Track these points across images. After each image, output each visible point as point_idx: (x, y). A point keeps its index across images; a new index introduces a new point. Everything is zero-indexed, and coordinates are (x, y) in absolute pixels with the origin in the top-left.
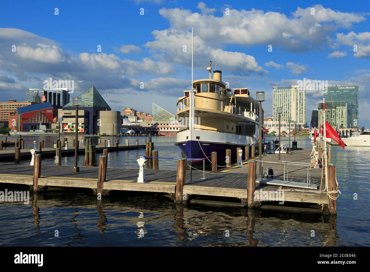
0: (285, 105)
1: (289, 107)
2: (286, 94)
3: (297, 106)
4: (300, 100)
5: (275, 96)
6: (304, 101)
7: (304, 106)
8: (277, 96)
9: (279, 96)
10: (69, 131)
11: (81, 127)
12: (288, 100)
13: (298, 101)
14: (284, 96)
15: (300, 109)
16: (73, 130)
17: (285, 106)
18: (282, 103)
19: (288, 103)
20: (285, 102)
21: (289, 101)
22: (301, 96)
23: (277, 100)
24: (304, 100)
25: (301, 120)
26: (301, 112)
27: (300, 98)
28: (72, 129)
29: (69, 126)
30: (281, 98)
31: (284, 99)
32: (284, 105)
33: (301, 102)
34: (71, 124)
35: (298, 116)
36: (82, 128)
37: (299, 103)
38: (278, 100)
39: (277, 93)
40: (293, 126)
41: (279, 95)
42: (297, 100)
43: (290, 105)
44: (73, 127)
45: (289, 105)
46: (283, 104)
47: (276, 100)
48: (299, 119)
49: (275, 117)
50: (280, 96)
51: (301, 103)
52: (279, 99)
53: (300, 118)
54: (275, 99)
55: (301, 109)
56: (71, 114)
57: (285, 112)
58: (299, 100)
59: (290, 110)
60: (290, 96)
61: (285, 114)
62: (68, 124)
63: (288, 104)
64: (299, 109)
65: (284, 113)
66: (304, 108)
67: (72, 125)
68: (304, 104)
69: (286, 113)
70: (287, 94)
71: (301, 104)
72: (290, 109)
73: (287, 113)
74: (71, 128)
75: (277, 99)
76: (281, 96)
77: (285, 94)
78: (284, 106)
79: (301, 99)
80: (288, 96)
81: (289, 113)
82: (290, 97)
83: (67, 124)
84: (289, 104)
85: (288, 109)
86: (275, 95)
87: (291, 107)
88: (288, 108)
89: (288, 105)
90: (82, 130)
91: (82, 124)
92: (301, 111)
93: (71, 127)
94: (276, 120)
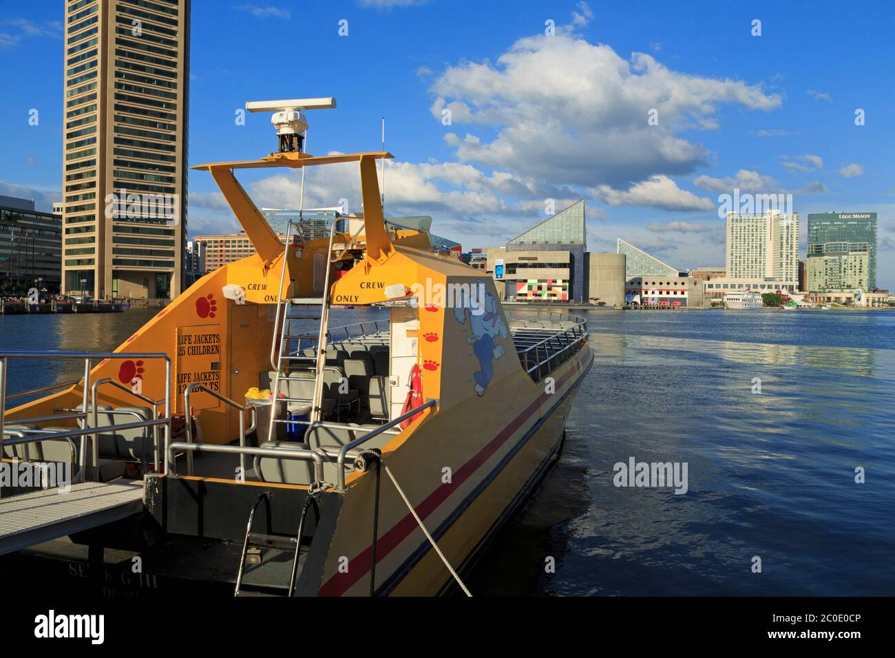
0: (754, 247)
1: (760, 252)
2: (756, 226)
3: (782, 248)
4: (788, 238)
5: (734, 230)
6: (795, 241)
7: (795, 249)
8: (739, 230)
9: (743, 230)
10: (530, 297)
11: (561, 288)
12: (758, 238)
13: (784, 241)
14: (752, 230)
15: (787, 255)
16: (540, 295)
17: (754, 250)
18: (748, 244)
19: (759, 243)
20: (753, 241)
21: (760, 239)
22: (790, 231)
23: (738, 238)
24: (795, 239)
25: (789, 277)
26: (789, 261)
27: (788, 234)
28: (539, 292)
29: (531, 286)
30: (747, 233)
31: (753, 235)
32: (752, 246)
33: (789, 241)
34: (536, 281)
35: (784, 268)
36: (564, 290)
37: (785, 244)
38: (740, 236)
39: (739, 224)
41: (743, 228)
42: (782, 238)
43: (763, 247)
44: (540, 288)
45: (761, 248)
46: (750, 245)
47: (736, 237)
48: (784, 274)
49: (734, 269)
50: (745, 229)
51: (790, 244)
52: (742, 235)
53: (787, 273)
54: (734, 235)
55: (789, 256)
56: (536, 259)
57: (754, 260)
58: (785, 239)
59: (762, 257)
60: (763, 230)
61: (754, 264)
62: (528, 281)
63: (758, 245)
64: (784, 256)
65: (752, 262)
66: (794, 254)
67: (540, 284)
68: (794, 246)
69: (756, 263)
70: (759, 226)
71: (789, 246)
72: (762, 255)
73: (758, 262)
74: (537, 289)
75: (738, 235)
76: (747, 230)
77: (753, 226)
78: (752, 248)
79: (789, 236)
80: (758, 230)
81: (760, 262)
82: (763, 233)
83: (525, 281)
84: (761, 245)
85: (758, 255)
86: (735, 228)
87: (764, 251)
88: (758, 252)
89: (758, 247)
90: (564, 295)
91: (564, 281)
92: (789, 259)
93: (535, 288)
94: (736, 276)
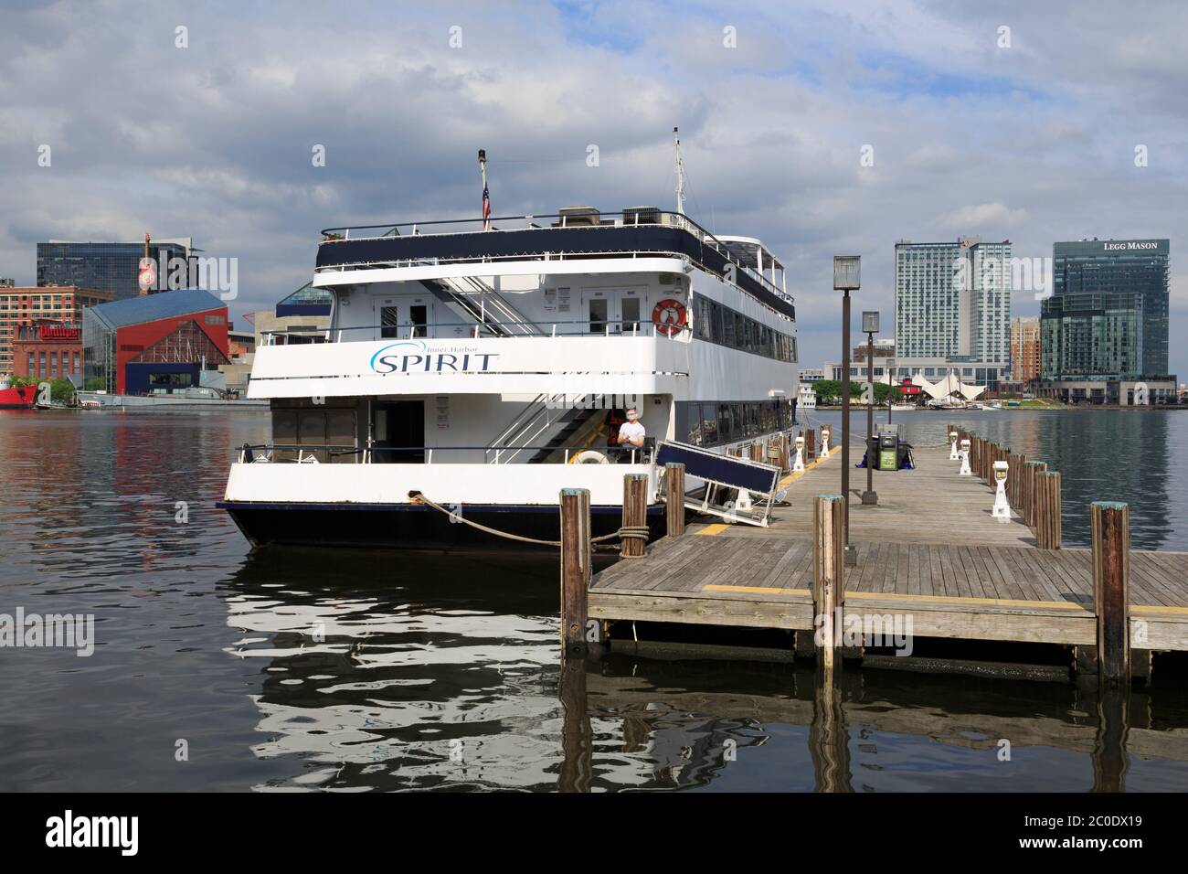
0: (939, 303)
1: (949, 311)
2: (943, 266)
3: (981, 306)
7: (1002, 305)
8: (911, 274)
9: (918, 273)
12: (945, 286)
13: (985, 291)
14: (935, 272)
15: (991, 317)
17: (938, 308)
18: (928, 297)
19: (945, 295)
20: (936, 292)
21: (949, 288)
23: (911, 286)
25: (994, 354)
26: (994, 327)
30: (925, 278)
31: (935, 281)
32: (935, 301)
33: (994, 291)
35: (984, 339)
37: (985, 296)
38: (915, 284)
39: (912, 263)
40: (970, 374)
41: (918, 269)
45: (949, 304)
46: (932, 299)
47: (908, 285)
48: (985, 349)
49: (904, 342)
50: (922, 271)
51: (994, 296)
52: (917, 282)
53: (990, 347)
54: (904, 282)
55: (994, 317)
57: (938, 325)
59: (952, 320)
61: (938, 333)
63: (946, 299)
64: (985, 317)
65: (935, 329)
66: (1002, 314)
68: (1002, 300)
69: (941, 329)
70: (946, 265)
71: (994, 300)
72: (952, 316)
73: (945, 329)
75: (911, 282)
76: (925, 273)
77: (936, 265)
78: (935, 305)
80: (945, 273)
84: (949, 298)
85: (945, 316)
86: (904, 269)
87: (956, 309)
88: (946, 310)
89: (945, 303)
92: (994, 322)
94: (907, 355)
